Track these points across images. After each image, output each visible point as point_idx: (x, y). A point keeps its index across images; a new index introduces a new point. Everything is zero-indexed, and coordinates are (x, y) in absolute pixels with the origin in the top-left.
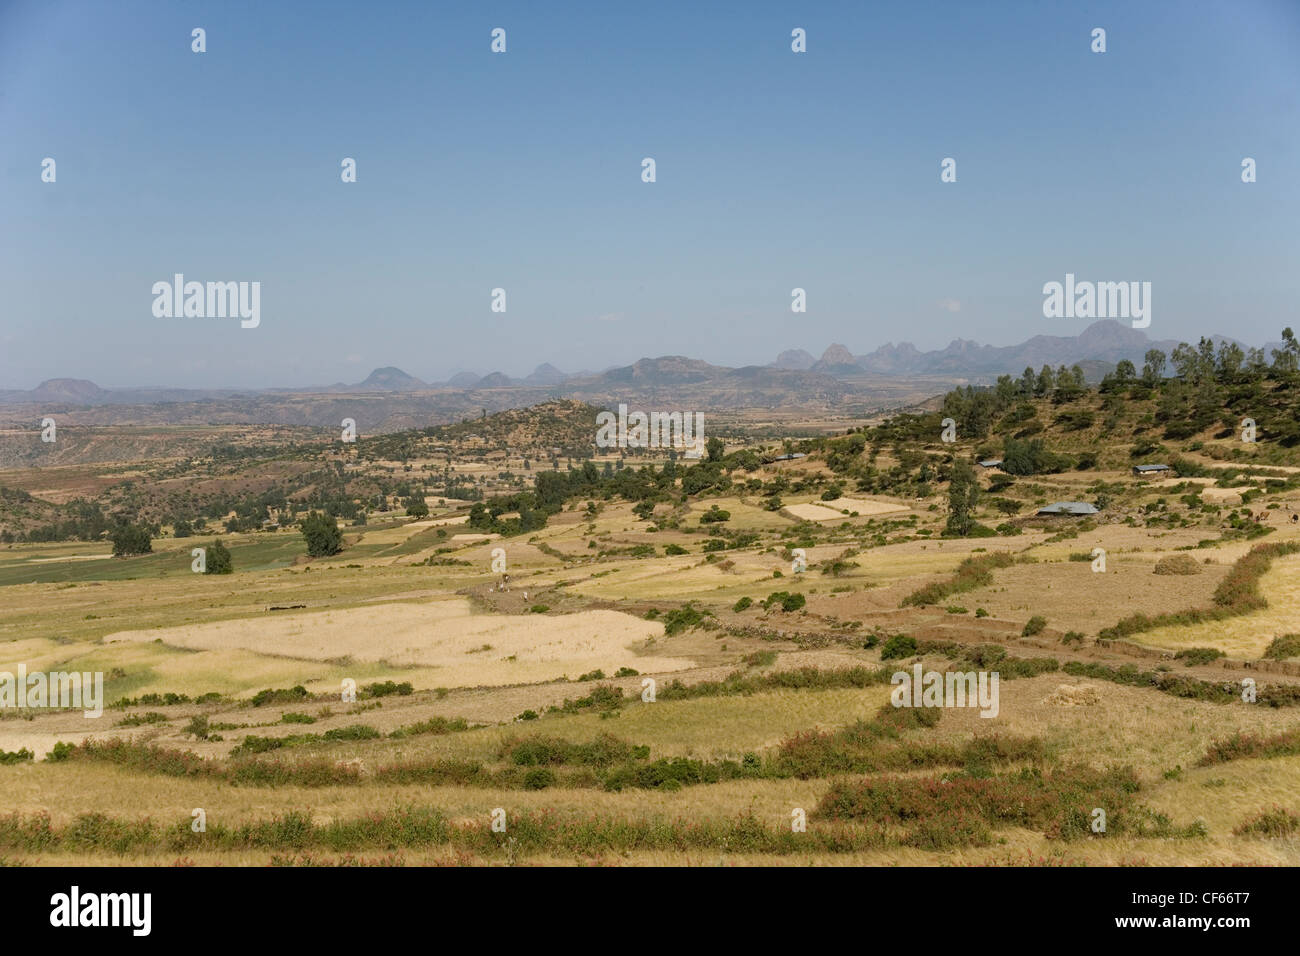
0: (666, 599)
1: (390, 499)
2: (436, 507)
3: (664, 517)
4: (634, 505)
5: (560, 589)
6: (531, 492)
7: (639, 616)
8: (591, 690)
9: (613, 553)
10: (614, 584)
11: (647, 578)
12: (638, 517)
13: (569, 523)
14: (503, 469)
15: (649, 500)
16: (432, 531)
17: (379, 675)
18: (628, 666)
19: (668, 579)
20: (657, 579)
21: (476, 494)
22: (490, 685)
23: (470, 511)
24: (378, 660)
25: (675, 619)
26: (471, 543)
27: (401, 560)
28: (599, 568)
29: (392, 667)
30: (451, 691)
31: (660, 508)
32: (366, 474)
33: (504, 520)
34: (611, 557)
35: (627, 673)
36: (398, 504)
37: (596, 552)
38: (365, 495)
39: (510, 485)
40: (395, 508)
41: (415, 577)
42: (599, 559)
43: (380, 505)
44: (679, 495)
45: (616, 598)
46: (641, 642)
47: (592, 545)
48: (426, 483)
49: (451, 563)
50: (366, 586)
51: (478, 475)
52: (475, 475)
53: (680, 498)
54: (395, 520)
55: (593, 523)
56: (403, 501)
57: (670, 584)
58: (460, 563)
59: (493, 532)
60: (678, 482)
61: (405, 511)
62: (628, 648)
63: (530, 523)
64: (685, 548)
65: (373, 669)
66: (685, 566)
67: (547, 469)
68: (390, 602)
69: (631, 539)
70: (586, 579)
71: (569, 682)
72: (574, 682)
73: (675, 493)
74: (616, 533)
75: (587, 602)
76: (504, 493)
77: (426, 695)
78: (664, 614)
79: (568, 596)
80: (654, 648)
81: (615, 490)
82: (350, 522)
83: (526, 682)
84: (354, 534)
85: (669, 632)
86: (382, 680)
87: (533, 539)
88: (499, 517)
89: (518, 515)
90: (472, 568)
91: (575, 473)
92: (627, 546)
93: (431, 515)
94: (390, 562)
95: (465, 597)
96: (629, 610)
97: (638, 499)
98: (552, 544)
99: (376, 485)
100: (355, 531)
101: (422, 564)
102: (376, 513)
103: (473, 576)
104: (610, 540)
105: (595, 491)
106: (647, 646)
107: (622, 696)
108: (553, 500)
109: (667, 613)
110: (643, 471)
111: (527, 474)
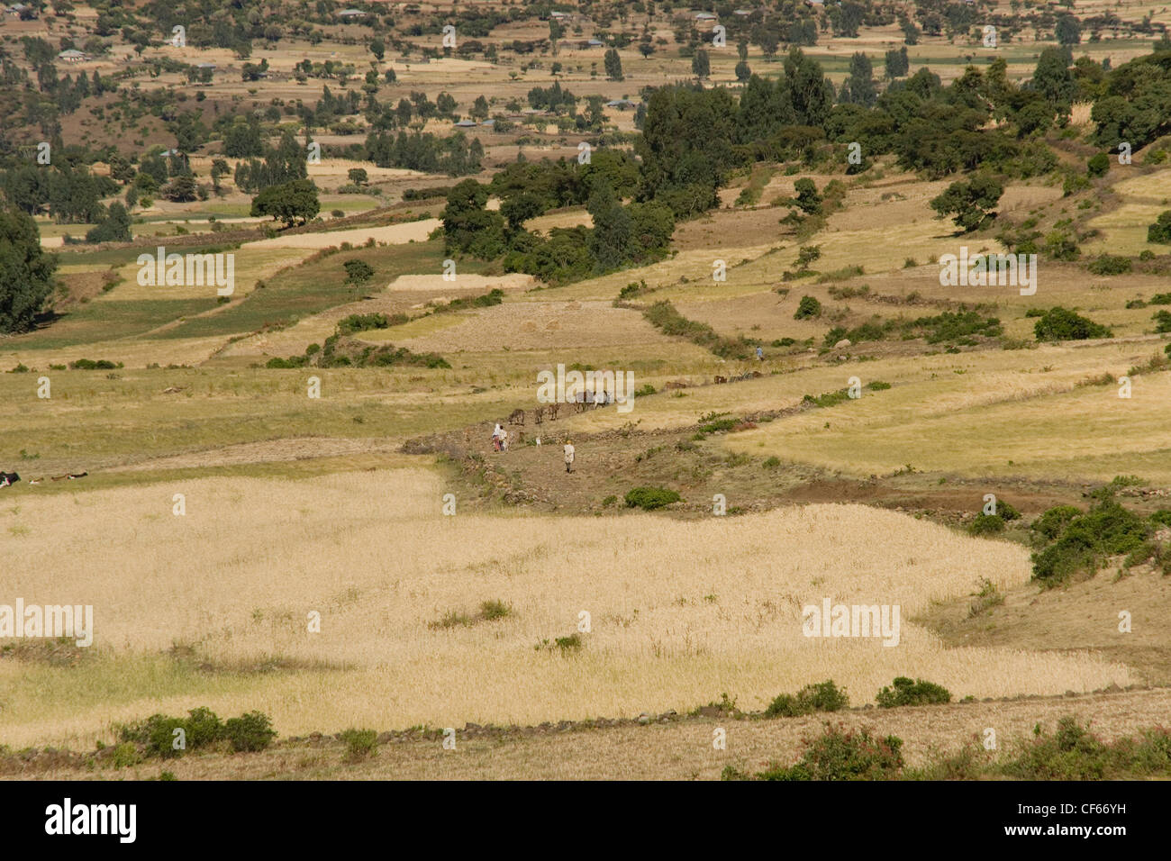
0: (1037, 474)
1: (200, 163)
2: (342, 191)
3: (1032, 224)
4: (939, 188)
5: (710, 439)
6: (625, 147)
7: (952, 522)
8: (806, 743)
9: (871, 332)
10: (876, 426)
11: (975, 409)
12: (949, 225)
13: (739, 244)
14: (541, 78)
15: (985, 173)
16: (329, 262)
17: (172, 693)
18: (916, 675)
19: (1040, 412)
20: (1006, 413)
21: (462, 154)
22: (501, 721)
23: (442, 205)
24: (167, 646)
25: (1063, 533)
26: (446, 301)
27: (236, 350)
28: (823, 378)
29: (208, 667)
30: (387, 738)
31: (1018, 197)
32: (122, 85)
33: (545, 233)
34: (868, 346)
35: (912, 694)
36: (227, 181)
37: (818, 330)
38: (124, 150)
39: (563, 126)
40: (218, 190)
41: (281, 401)
42: (827, 351)
43: (171, 182)
44: (1081, 154)
45: (880, 469)
46: (956, 601)
47: (808, 309)
48: (311, 118)
49: (387, 358)
50: (131, 424)
51: (465, 97)
52: (459, 95)
53: (1084, 165)
54: (218, 227)
55: (814, 244)
56: (241, 172)
57: (1049, 428)
58: (415, 361)
59: (511, 270)
60: (1081, 113)
61: (246, 200)
62: (917, 620)
63: (621, 244)
64: (1097, 318)
65: (152, 672)
66: (1098, 373)
67: (671, 78)
68: (203, 472)
69: (925, 292)
70: (790, 412)
71: (740, 717)
72: (754, 717)
73: (1068, 149)
74: (879, 275)
75: (793, 481)
76: (547, 149)
77: (311, 752)
78: (1030, 518)
79: (734, 460)
80: (999, 624)
81: (880, 142)
82: (80, 231)
83: (612, 714)
84: (95, 268)
85: (1046, 572)
86: (178, 707)
87: (630, 291)
88: (529, 225)
89: (585, 219)
90: (450, 374)
91: (759, 89)
92: (914, 313)
93: (325, 215)
94: (204, 355)
95: (430, 460)
96: (919, 506)
97: (950, 168)
98: (688, 307)
99: (157, 121)
100: (92, 259)
101: (301, 362)
102: (159, 207)
103: (452, 397)
104: (864, 293)
105: (820, 145)
106: (975, 613)
107: (900, 764)
108: (692, 174)
109: (1037, 516)
110: (970, 81)
111: (614, 92)
